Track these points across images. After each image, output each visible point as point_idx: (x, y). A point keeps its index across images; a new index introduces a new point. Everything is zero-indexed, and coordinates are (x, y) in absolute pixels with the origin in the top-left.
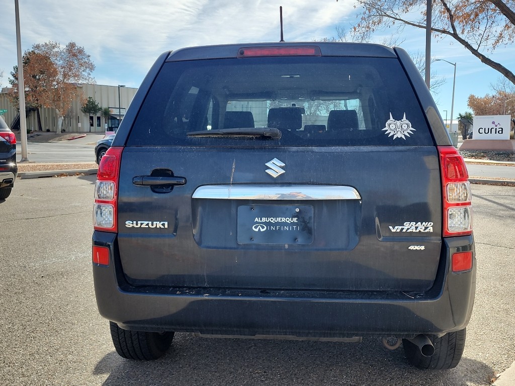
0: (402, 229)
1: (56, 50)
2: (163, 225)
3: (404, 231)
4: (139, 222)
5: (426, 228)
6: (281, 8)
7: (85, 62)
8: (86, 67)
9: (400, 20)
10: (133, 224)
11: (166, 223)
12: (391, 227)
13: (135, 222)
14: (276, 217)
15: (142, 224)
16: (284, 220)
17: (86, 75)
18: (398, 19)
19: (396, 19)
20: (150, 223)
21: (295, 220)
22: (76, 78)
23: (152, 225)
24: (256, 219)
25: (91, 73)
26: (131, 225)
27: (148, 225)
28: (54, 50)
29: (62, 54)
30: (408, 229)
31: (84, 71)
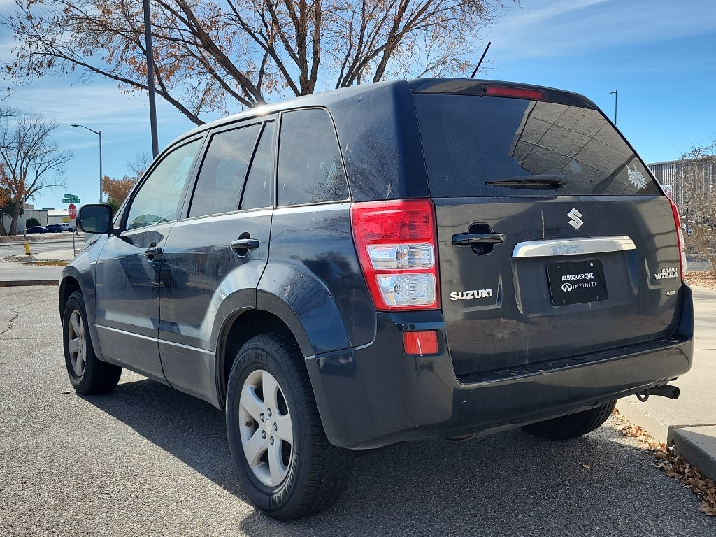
2: (489, 293)
4: (465, 293)
5: (674, 274)
6: (490, 43)
9: (84, 64)
10: (458, 295)
11: (491, 291)
12: (655, 275)
13: (460, 293)
14: (577, 274)
15: (467, 294)
16: (583, 276)
18: (81, 64)
19: (78, 63)
20: (475, 292)
21: (591, 275)
23: (478, 295)
24: (564, 279)
26: (457, 298)
27: (473, 295)
30: (665, 275)
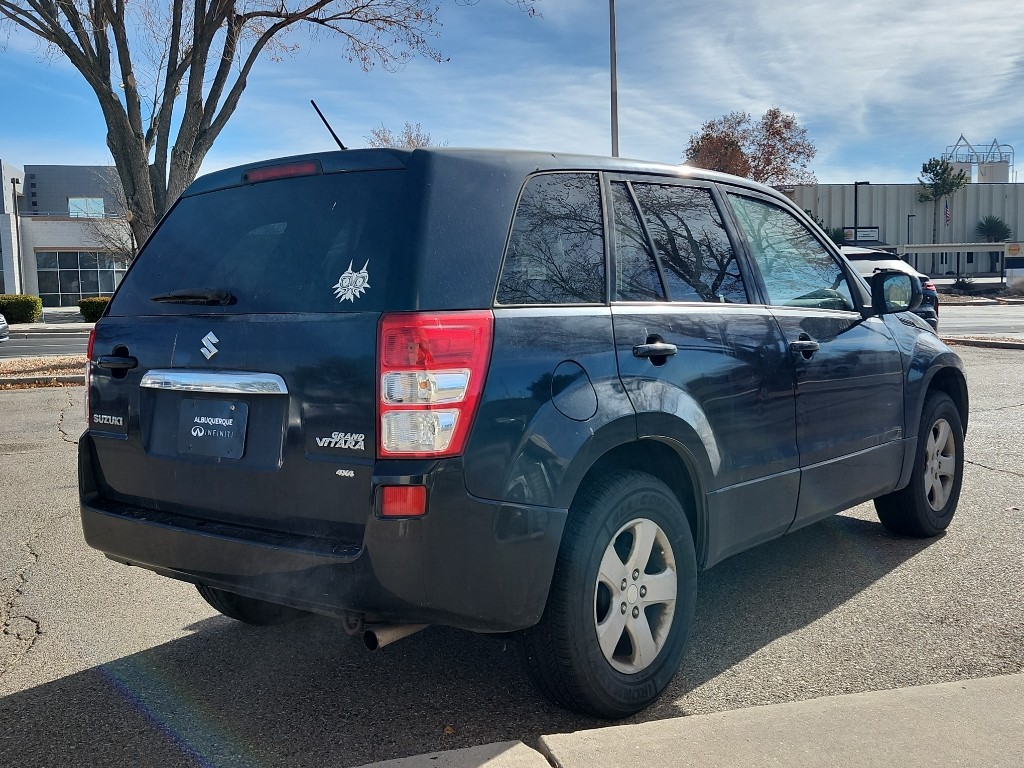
0: (330, 442)
1: (744, 126)
3: (332, 445)
4: (103, 416)
5: (357, 443)
7: (797, 144)
8: (799, 153)
10: (98, 418)
11: (121, 419)
12: (318, 439)
13: (100, 416)
14: (214, 417)
15: (104, 419)
16: (221, 421)
17: (799, 167)
20: (110, 418)
21: (231, 422)
22: (781, 176)
23: (112, 420)
24: (194, 419)
25: (807, 163)
26: (97, 421)
27: (108, 420)
28: (739, 129)
29: (756, 133)
30: (336, 443)
31: (793, 161)
